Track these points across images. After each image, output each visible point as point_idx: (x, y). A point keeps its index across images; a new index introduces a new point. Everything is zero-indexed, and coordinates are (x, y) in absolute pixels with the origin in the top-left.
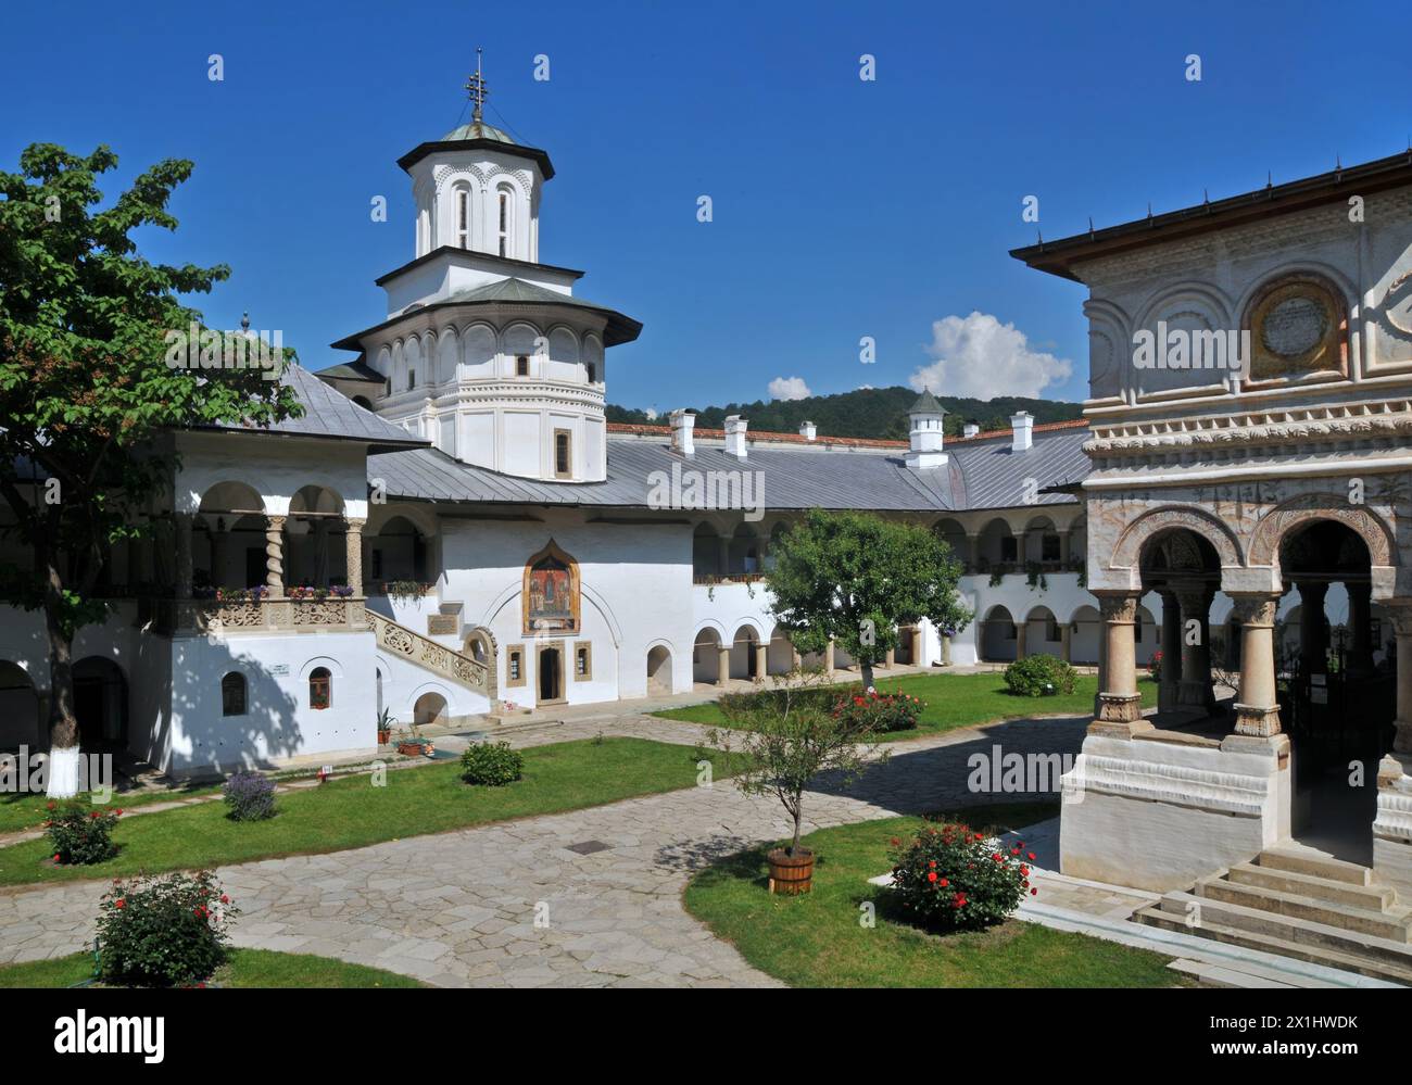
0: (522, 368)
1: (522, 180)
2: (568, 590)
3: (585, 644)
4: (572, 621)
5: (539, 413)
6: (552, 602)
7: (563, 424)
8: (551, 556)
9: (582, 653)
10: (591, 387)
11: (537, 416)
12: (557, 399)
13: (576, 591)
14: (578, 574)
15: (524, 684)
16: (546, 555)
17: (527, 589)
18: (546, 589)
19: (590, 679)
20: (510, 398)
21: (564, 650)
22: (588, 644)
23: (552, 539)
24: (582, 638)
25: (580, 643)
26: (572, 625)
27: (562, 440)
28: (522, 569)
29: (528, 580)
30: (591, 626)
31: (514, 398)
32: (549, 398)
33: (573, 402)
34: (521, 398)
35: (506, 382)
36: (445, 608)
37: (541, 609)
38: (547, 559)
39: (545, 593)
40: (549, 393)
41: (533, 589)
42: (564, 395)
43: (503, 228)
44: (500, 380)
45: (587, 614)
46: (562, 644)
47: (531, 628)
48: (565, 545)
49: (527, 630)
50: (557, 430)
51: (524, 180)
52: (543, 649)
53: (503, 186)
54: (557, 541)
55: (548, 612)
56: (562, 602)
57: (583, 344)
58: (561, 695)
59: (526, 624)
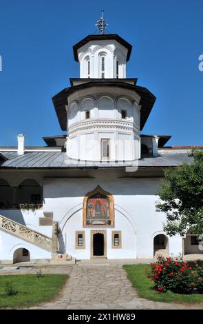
0: (88, 115)
2: (109, 208)
3: (118, 232)
4: (110, 222)
5: (93, 133)
6: (99, 213)
7: (106, 136)
8: (98, 193)
9: (116, 236)
10: (123, 120)
12: (103, 126)
13: (112, 208)
14: (113, 201)
15: (84, 248)
17: (85, 207)
18: (96, 207)
19: (121, 248)
21: (106, 235)
22: (120, 232)
23: (99, 186)
24: (117, 228)
25: (115, 232)
28: (83, 198)
29: (85, 204)
30: (120, 224)
31: (85, 128)
32: (98, 126)
33: (111, 127)
34: (87, 128)
35: (82, 123)
36: (46, 214)
37: (94, 216)
39: (96, 209)
40: (99, 124)
41: (88, 207)
43: (103, 69)
44: (79, 122)
45: (118, 218)
46: (105, 231)
47: (88, 223)
48: (105, 188)
49: (85, 224)
50: (102, 139)
51: (110, 48)
52: (95, 233)
53: (102, 54)
54: (101, 186)
55: (98, 217)
56: (105, 213)
59: (85, 222)
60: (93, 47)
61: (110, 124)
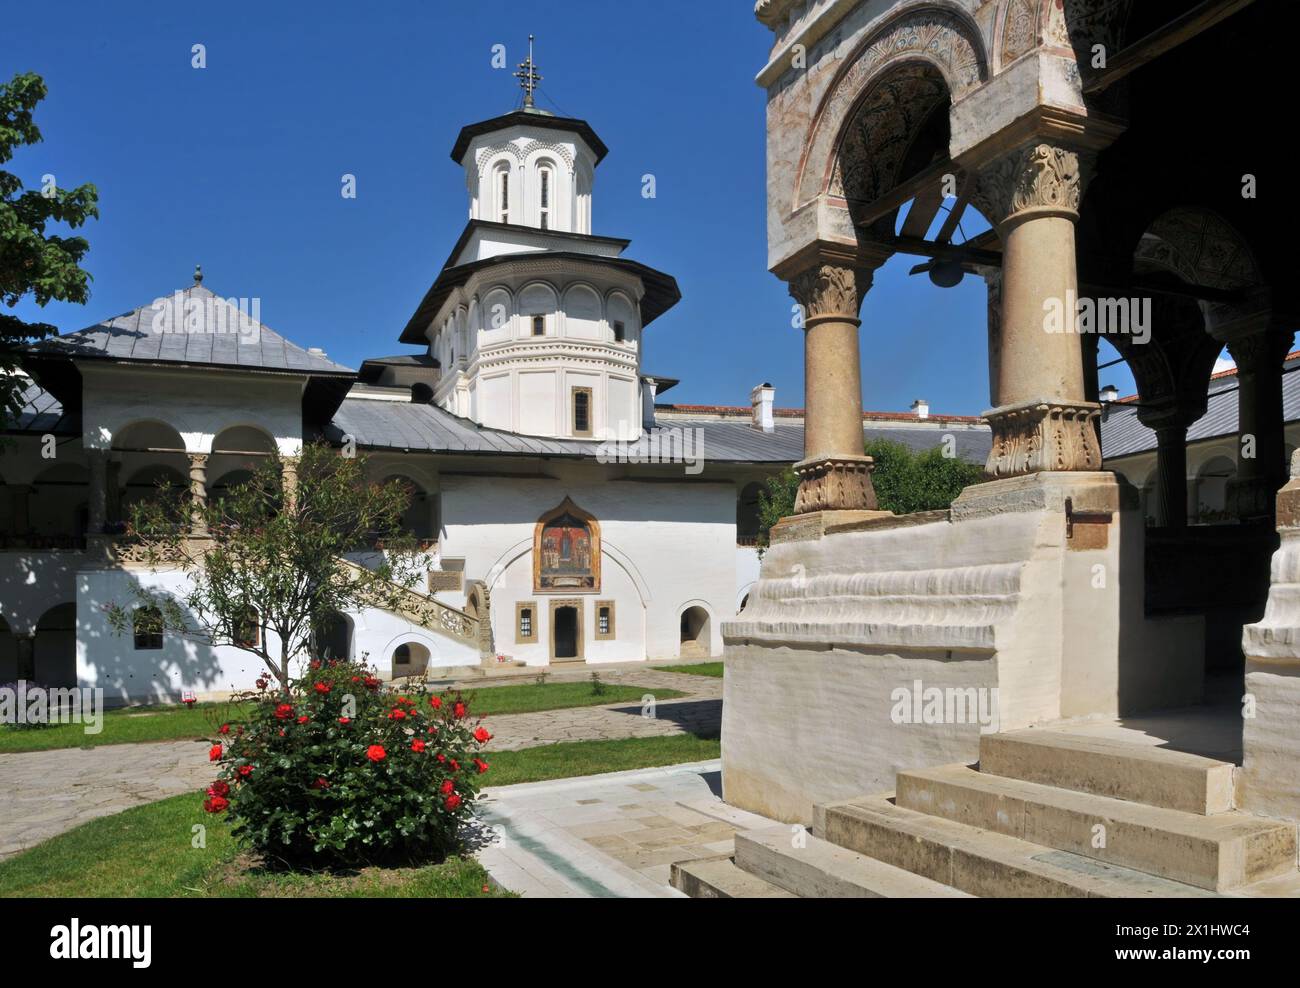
0: (539, 328)
1: (563, 153)
2: (588, 549)
3: (608, 602)
4: (591, 580)
5: (554, 371)
6: (568, 560)
7: (582, 382)
8: (567, 514)
9: (605, 611)
10: (618, 345)
11: (553, 374)
12: (576, 357)
13: (596, 548)
14: (598, 532)
15: (536, 641)
16: (562, 512)
17: (539, 547)
18: (561, 546)
19: (614, 638)
20: (525, 358)
21: (582, 608)
22: (611, 603)
23: (568, 498)
24: (604, 596)
25: (602, 602)
26: (590, 583)
27: (582, 400)
28: (533, 525)
29: (539, 538)
30: (612, 583)
31: (530, 358)
32: (564, 356)
33: (594, 360)
34: (537, 358)
35: (522, 343)
36: (447, 564)
37: (556, 566)
38: (564, 515)
39: (560, 551)
40: (566, 351)
41: (545, 547)
42: (585, 353)
43: (544, 203)
44: (515, 341)
45: (608, 572)
46: (581, 602)
47: (544, 584)
48: (582, 502)
49: (538, 587)
50: (574, 389)
51: (565, 153)
52: (558, 606)
53: (542, 162)
54: (573, 498)
55: (565, 569)
56: (581, 560)
57: (606, 302)
58: (579, 652)
59: (539, 581)
60: (523, 142)
61: (591, 353)
